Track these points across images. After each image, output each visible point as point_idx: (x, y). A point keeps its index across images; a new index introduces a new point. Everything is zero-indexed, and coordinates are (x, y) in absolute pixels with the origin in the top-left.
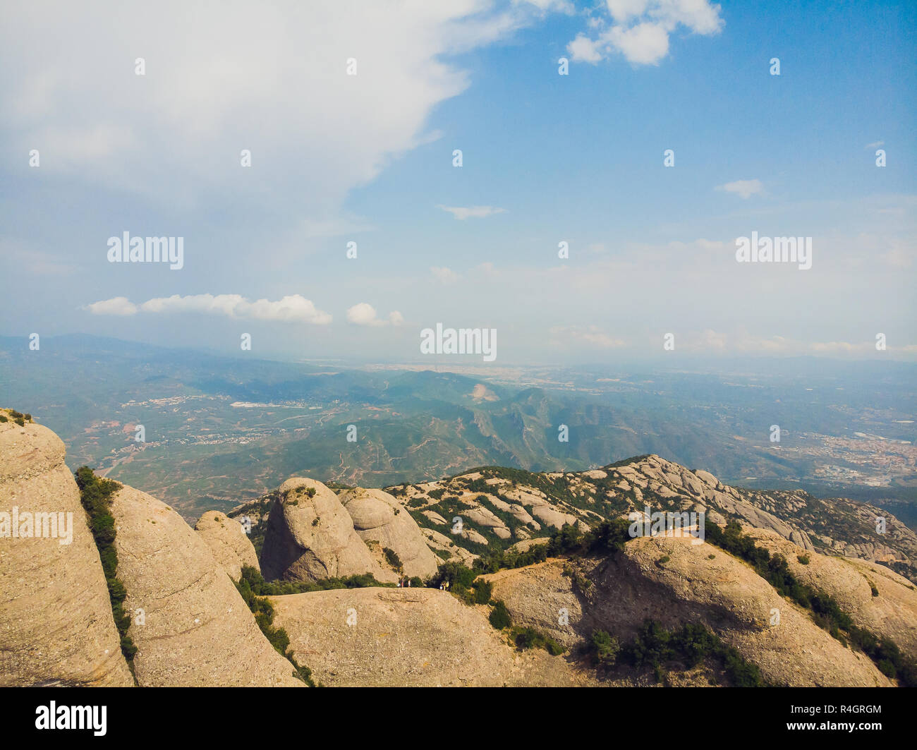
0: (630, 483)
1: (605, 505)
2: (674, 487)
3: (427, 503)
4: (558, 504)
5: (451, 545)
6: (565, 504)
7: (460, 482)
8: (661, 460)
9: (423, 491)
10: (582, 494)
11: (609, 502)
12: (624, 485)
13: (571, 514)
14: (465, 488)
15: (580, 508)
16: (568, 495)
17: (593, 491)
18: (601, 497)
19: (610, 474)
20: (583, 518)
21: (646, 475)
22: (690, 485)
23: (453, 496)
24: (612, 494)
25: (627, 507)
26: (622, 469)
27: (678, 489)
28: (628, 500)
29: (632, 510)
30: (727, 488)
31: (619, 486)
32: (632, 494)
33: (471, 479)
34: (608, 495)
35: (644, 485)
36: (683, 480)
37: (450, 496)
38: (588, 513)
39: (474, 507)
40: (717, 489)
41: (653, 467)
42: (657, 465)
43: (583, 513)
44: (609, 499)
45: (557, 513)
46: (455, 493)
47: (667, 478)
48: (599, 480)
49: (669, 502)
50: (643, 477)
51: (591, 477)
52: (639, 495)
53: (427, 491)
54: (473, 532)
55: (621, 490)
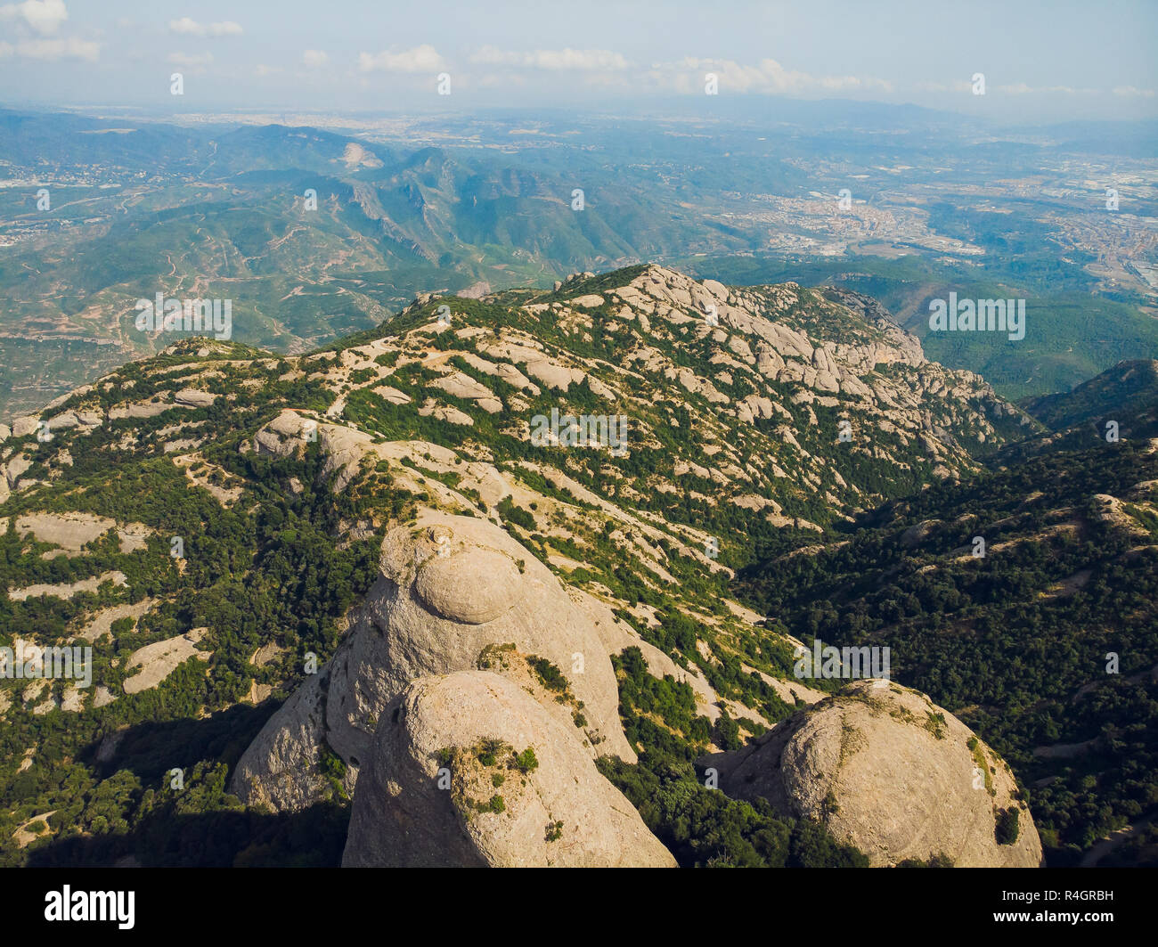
0: (634, 309)
1: (606, 342)
2: (682, 307)
3: (376, 374)
4: (559, 356)
5: (458, 462)
6: (568, 354)
7: (419, 338)
8: (664, 272)
9: (366, 358)
10: (576, 330)
11: (611, 339)
12: (626, 313)
13: (577, 367)
14: (429, 346)
15: (586, 358)
16: (559, 335)
17: (589, 325)
18: (599, 332)
19: (608, 298)
20: (593, 372)
21: (652, 296)
22: (701, 303)
23: (414, 360)
24: (613, 327)
25: (634, 343)
26: (623, 292)
27: (687, 309)
28: (634, 333)
29: (641, 347)
30: (740, 301)
31: (620, 315)
32: (636, 324)
33: (435, 333)
34: (609, 329)
35: (649, 309)
36: (692, 296)
37: (409, 361)
38: (597, 364)
39: (447, 374)
40: (728, 302)
41: (656, 282)
42: (661, 280)
43: (592, 363)
44: (610, 333)
45: (560, 369)
46: (414, 355)
47: (673, 296)
48: (594, 308)
49: (682, 330)
50: (649, 299)
51: (584, 305)
52: (646, 324)
53: (373, 357)
54: (452, 410)
55: (624, 321)
